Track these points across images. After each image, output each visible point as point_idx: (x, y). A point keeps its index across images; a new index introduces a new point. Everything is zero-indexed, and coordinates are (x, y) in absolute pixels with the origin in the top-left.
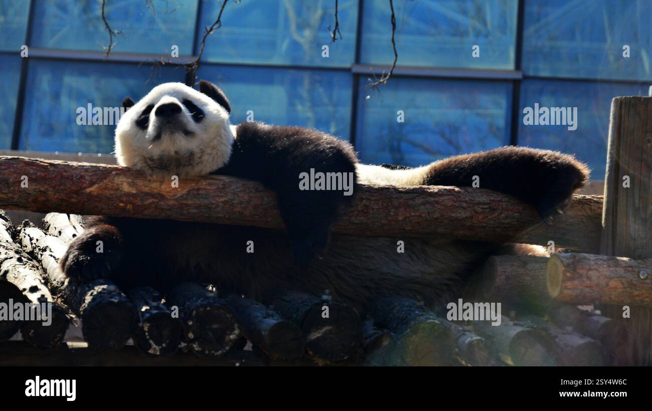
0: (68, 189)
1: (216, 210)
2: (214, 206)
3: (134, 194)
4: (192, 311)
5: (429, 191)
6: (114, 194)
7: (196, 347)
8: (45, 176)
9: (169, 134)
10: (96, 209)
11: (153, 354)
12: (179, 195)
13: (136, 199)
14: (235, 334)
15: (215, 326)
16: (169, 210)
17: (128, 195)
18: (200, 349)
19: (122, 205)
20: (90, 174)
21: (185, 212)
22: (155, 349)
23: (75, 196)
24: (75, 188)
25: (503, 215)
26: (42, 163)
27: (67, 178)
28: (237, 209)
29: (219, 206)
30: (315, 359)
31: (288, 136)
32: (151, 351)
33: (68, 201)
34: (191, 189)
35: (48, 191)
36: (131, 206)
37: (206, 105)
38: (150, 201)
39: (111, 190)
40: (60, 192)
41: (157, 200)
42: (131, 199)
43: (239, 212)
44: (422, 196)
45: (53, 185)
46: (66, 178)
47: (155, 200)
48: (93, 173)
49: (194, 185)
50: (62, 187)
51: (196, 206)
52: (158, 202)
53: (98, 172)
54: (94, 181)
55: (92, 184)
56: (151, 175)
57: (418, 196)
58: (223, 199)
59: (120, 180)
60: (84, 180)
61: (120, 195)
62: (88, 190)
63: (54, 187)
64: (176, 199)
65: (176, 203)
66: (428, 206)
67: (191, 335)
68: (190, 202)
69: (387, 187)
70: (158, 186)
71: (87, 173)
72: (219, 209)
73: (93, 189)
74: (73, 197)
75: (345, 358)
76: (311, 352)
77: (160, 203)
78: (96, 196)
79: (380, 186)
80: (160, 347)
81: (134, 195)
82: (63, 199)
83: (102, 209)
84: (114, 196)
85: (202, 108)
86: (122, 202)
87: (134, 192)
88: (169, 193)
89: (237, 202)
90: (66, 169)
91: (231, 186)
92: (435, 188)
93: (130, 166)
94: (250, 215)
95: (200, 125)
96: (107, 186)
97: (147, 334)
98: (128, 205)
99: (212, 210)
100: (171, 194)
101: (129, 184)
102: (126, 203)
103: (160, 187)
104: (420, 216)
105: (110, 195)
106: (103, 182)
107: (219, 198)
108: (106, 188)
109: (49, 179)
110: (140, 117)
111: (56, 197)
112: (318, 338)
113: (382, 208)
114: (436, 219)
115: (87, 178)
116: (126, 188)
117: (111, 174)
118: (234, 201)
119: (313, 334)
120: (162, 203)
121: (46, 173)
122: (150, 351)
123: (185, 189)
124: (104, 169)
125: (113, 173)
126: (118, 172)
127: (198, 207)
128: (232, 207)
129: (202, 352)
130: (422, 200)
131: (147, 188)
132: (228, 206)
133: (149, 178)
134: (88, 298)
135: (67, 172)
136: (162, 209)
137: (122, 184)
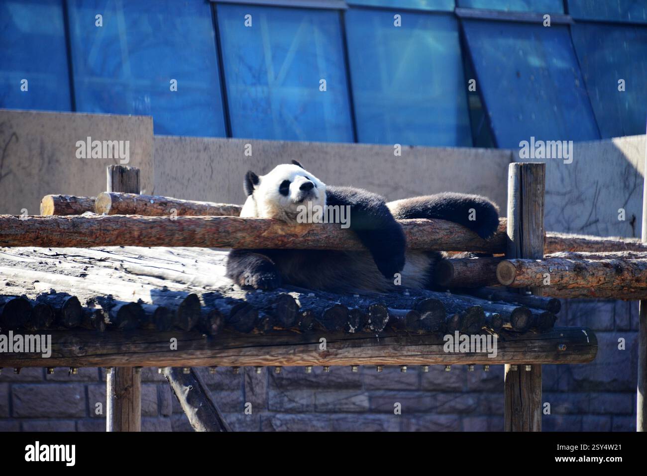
0: (255, 235)
2: (320, 240)
6: (275, 236)
12: (304, 234)
13: (285, 238)
16: (299, 243)
17: (281, 236)
21: (307, 244)
23: (258, 238)
24: (258, 234)
25: (456, 236)
29: (323, 239)
34: (309, 230)
36: (281, 242)
38: (292, 239)
39: (273, 233)
41: (295, 238)
42: (282, 238)
46: (254, 228)
48: (264, 224)
49: (309, 227)
53: (267, 224)
54: (266, 228)
55: (265, 231)
59: (277, 227)
60: (261, 229)
61: (277, 236)
62: (263, 234)
64: (302, 237)
65: (303, 239)
68: (310, 238)
70: (293, 229)
71: (261, 224)
72: (322, 241)
73: (265, 234)
77: (296, 240)
78: (267, 238)
81: (285, 236)
83: (268, 245)
87: (284, 234)
90: (251, 222)
94: (336, 244)
96: (271, 231)
100: (300, 234)
101: (281, 229)
102: (279, 241)
103: (295, 230)
104: (417, 239)
105: (273, 237)
106: (269, 229)
108: (271, 233)
111: (249, 240)
115: (263, 227)
116: (280, 232)
123: (307, 229)
124: (268, 221)
125: (272, 223)
126: (274, 222)
127: (313, 241)
128: (330, 240)
131: (289, 231)
132: (328, 239)
135: (253, 225)
136: (296, 243)
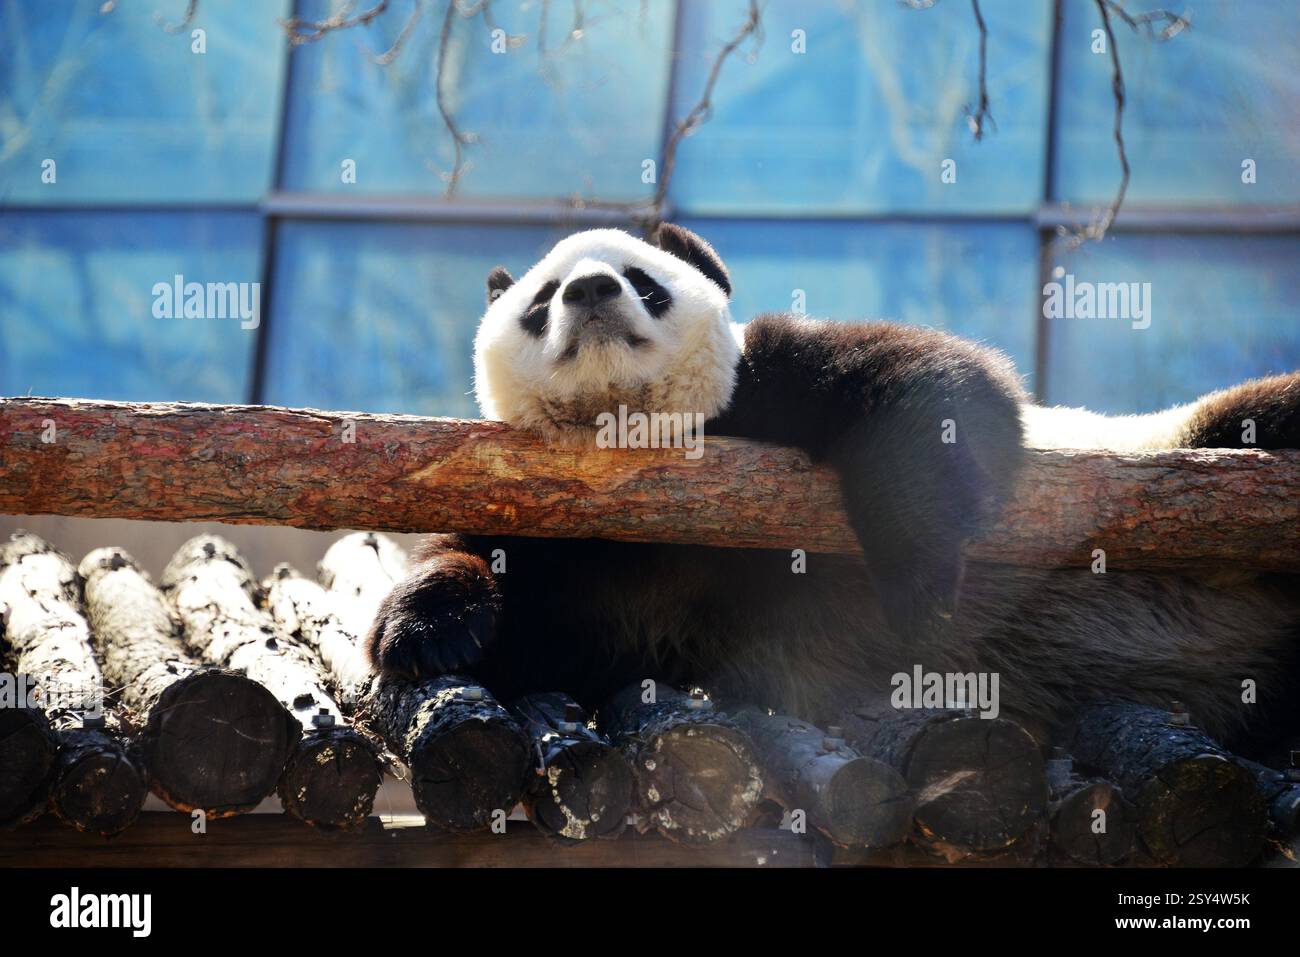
0: (374, 476)
1: (702, 514)
2: (697, 506)
3: (520, 482)
4: (655, 739)
5: (1196, 461)
6: (476, 483)
7: (666, 820)
8: (323, 445)
9: (596, 346)
10: (436, 518)
11: (570, 839)
12: (619, 482)
13: (524, 494)
14: (752, 789)
15: (707, 773)
16: (599, 516)
17: (507, 484)
18: (675, 826)
19: (492, 507)
20: (423, 440)
21: (634, 521)
22: (575, 827)
23: (390, 490)
24: (389, 473)
26: (315, 419)
27: (372, 451)
28: (750, 513)
29: (711, 504)
30: (937, 845)
31: (862, 344)
32: (566, 832)
33: (375, 501)
34: (645, 468)
35: (330, 479)
36: (513, 510)
37: (674, 277)
38: (554, 497)
39: (468, 474)
40: (356, 483)
41: (571, 496)
42: (513, 493)
43: (755, 519)
44: (1180, 473)
45: (341, 466)
46: (369, 450)
47: (565, 496)
48: (427, 438)
50: (359, 471)
51: (659, 506)
52: (573, 500)
53: (438, 435)
54: (430, 454)
55: (425, 462)
56: (556, 440)
57: (1171, 472)
58: (719, 490)
59: (488, 451)
60: (407, 454)
61: (489, 487)
62: (417, 476)
63: (342, 472)
64: (613, 492)
65: (613, 501)
66: (1193, 495)
67: (654, 795)
68: (644, 499)
69: (1095, 453)
70: (573, 462)
71: (413, 439)
72: (709, 513)
73: (429, 474)
74: (384, 493)
75: (1008, 843)
76: (927, 831)
77: (577, 501)
78: (435, 490)
79: (1080, 453)
80: (587, 822)
81: (519, 486)
82: (363, 498)
83: (450, 518)
84: (474, 488)
85: (666, 285)
86: (492, 500)
87: (520, 478)
88: (596, 480)
89: (749, 495)
90: (368, 429)
91: (736, 460)
92: (1210, 455)
93: (507, 420)
94: (782, 524)
95: (664, 322)
96: (459, 466)
97: (555, 792)
98: (508, 508)
99: (694, 514)
100: (601, 481)
101: (507, 460)
102: (503, 503)
103: (577, 466)
104: (1176, 518)
105: (467, 486)
106: (450, 456)
107: (710, 488)
108: (457, 471)
109: (333, 452)
110: (529, 309)
111: (347, 494)
112: (942, 798)
113: (1083, 502)
114: (1215, 524)
115: (415, 448)
116: (501, 469)
117: (467, 440)
118: (741, 494)
119: (932, 787)
120: (583, 501)
121: (325, 440)
122: (563, 832)
123: (633, 468)
124: (451, 429)
125: (472, 436)
126: (483, 434)
127: (664, 508)
128: (738, 507)
129: (680, 833)
130: (1180, 482)
131: (547, 469)
132: (731, 506)
133: (552, 446)
134: (424, 717)
135: (369, 438)
136: (583, 514)
137: (492, 461)
